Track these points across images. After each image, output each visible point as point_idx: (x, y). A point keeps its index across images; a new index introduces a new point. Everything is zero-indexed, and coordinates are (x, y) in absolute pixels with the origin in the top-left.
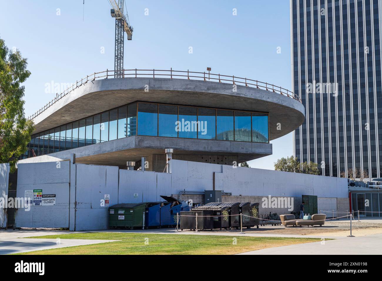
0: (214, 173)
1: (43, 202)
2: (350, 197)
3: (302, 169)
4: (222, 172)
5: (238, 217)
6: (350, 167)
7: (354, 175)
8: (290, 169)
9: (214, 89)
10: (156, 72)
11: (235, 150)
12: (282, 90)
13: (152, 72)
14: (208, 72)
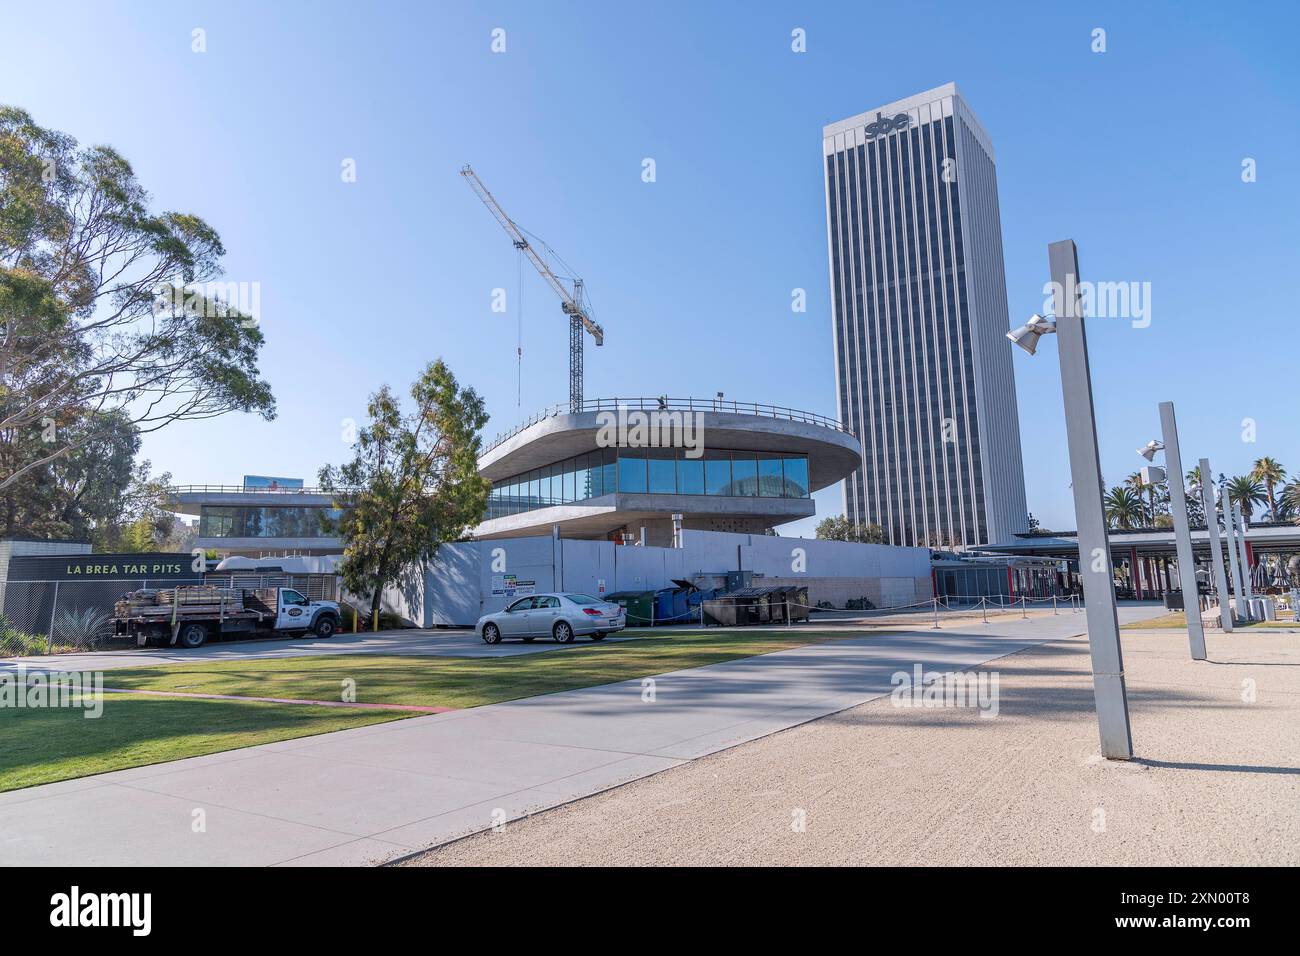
0: (739, 547)
1: (517, 591)
2: (933, 575)
3: (858, 534)
4: (750, 545)
5: (781, 608)
6: (932, 530)
7: (940, 542)
8: (839, 537)
9: (730, 423)
10: (644, 402)
11: (760, 511)
12: (827, 421)
13: (639, 402)
14: (718, 399)
